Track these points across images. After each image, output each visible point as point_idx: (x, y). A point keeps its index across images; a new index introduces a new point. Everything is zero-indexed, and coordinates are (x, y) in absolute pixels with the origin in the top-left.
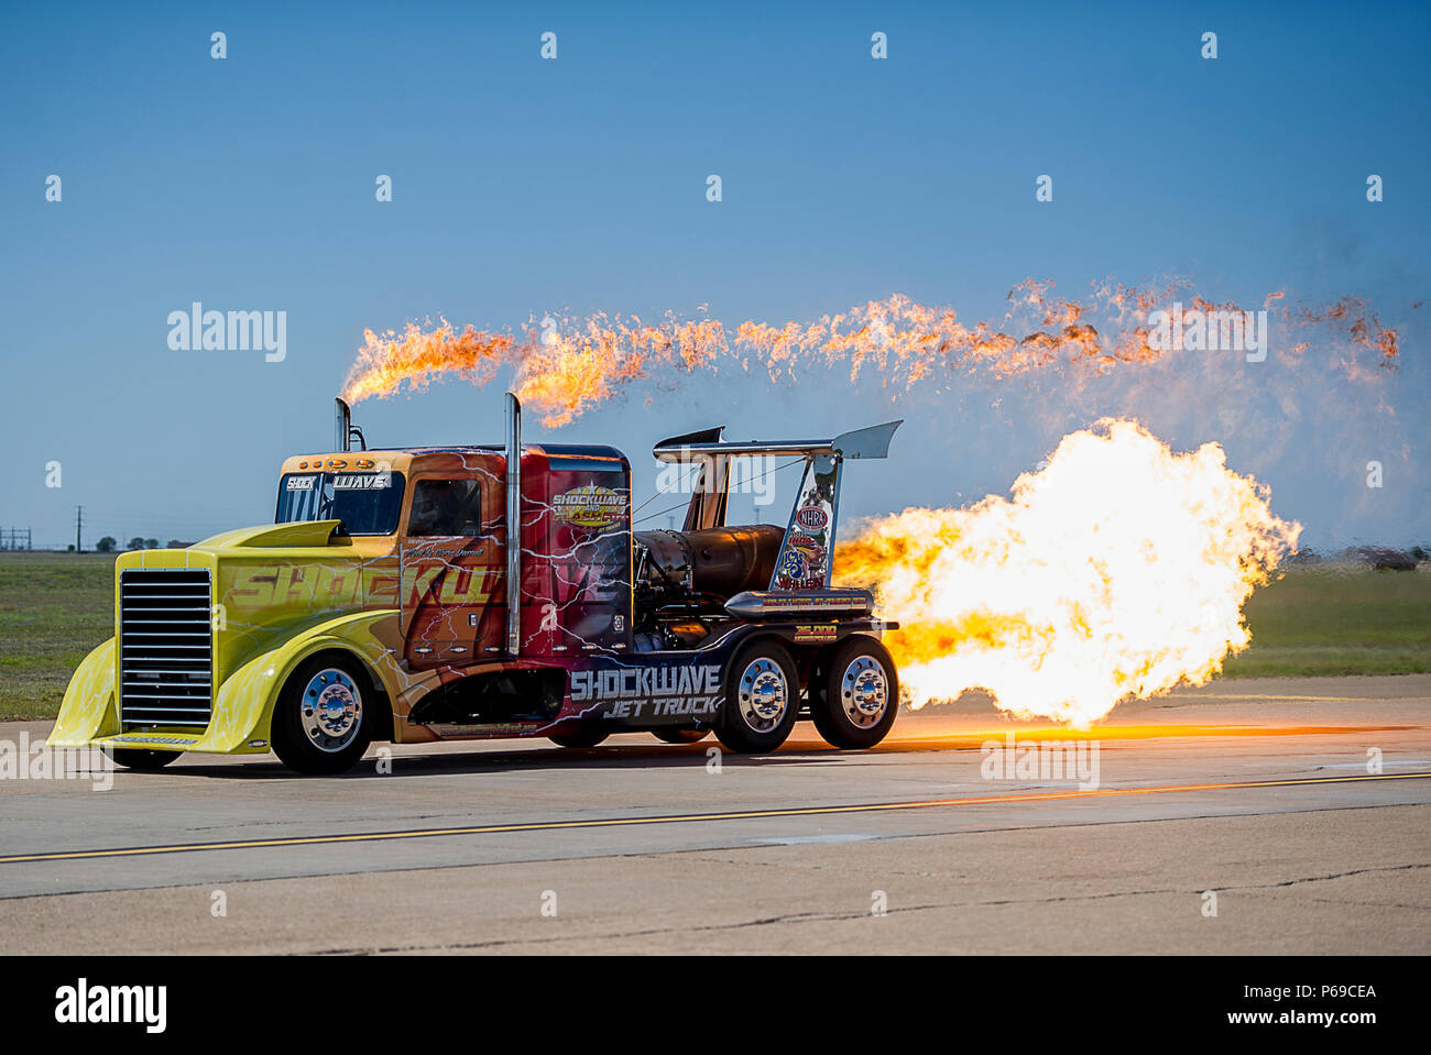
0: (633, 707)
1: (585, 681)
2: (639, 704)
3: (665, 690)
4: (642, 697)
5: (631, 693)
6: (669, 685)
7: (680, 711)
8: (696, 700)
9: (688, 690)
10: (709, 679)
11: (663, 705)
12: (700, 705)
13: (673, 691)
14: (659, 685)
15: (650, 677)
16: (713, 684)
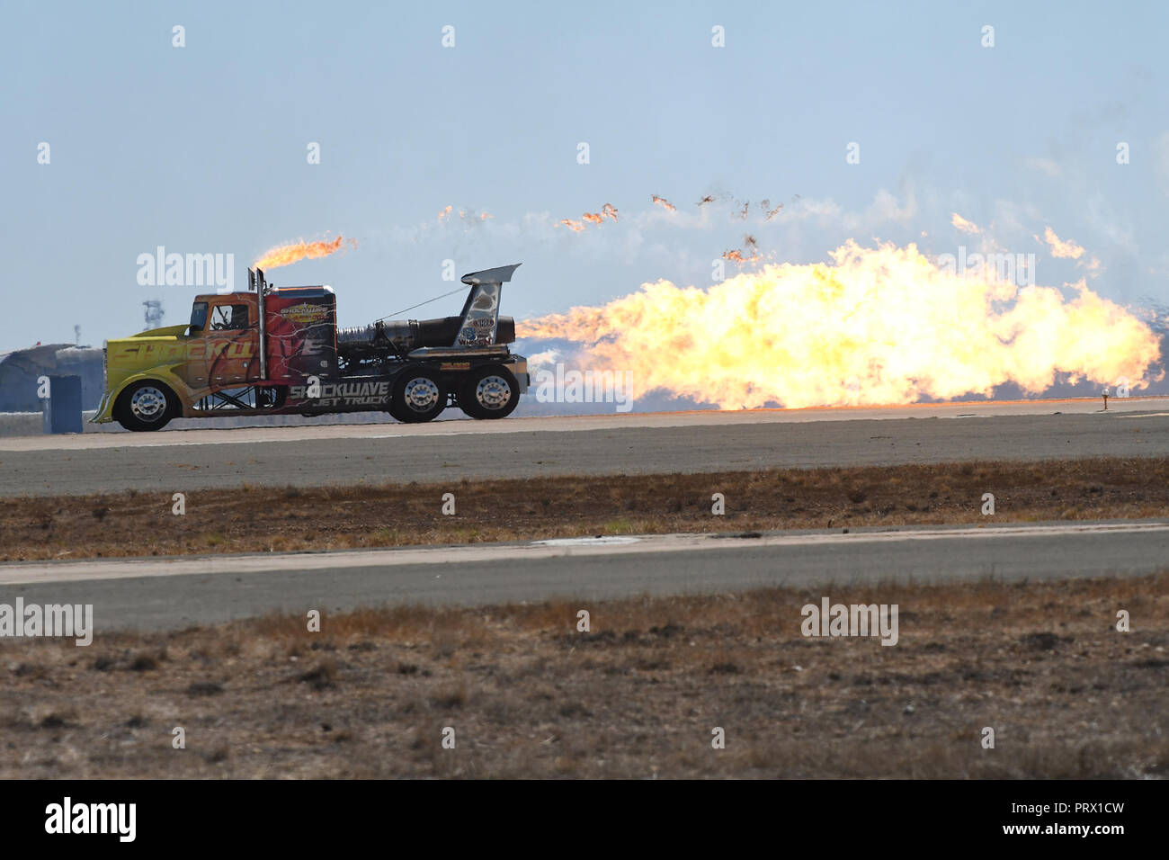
0: (332, 402)
1: (300, 390)
2: (335, 401)
3: (351, 393)
4: (337, 396)
5: (330, 395)
6: (355, 391)
7: (363, 402)
8: (373, 398)
9: (367, 393)
10: (381, 388)
11: (351, 401)
12: (375, 400)
13: (357, 393)
14: (348, 391)
15: (342, 388)
16: (384, 390)
